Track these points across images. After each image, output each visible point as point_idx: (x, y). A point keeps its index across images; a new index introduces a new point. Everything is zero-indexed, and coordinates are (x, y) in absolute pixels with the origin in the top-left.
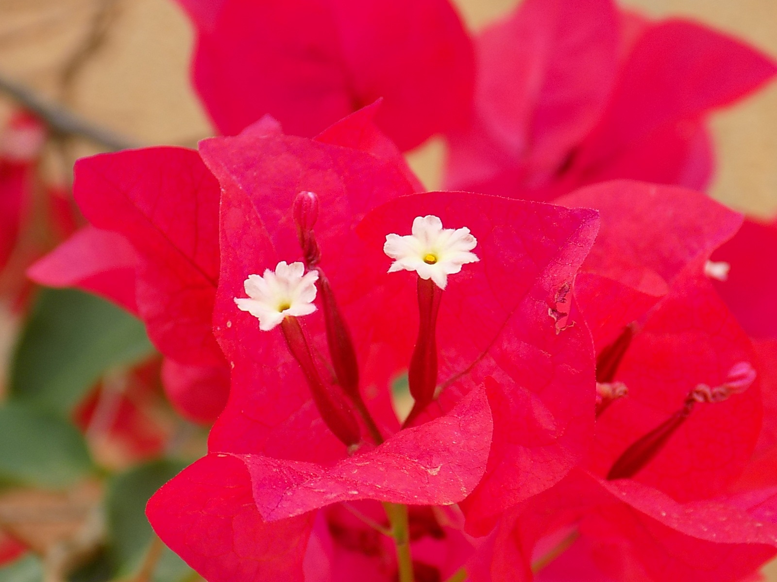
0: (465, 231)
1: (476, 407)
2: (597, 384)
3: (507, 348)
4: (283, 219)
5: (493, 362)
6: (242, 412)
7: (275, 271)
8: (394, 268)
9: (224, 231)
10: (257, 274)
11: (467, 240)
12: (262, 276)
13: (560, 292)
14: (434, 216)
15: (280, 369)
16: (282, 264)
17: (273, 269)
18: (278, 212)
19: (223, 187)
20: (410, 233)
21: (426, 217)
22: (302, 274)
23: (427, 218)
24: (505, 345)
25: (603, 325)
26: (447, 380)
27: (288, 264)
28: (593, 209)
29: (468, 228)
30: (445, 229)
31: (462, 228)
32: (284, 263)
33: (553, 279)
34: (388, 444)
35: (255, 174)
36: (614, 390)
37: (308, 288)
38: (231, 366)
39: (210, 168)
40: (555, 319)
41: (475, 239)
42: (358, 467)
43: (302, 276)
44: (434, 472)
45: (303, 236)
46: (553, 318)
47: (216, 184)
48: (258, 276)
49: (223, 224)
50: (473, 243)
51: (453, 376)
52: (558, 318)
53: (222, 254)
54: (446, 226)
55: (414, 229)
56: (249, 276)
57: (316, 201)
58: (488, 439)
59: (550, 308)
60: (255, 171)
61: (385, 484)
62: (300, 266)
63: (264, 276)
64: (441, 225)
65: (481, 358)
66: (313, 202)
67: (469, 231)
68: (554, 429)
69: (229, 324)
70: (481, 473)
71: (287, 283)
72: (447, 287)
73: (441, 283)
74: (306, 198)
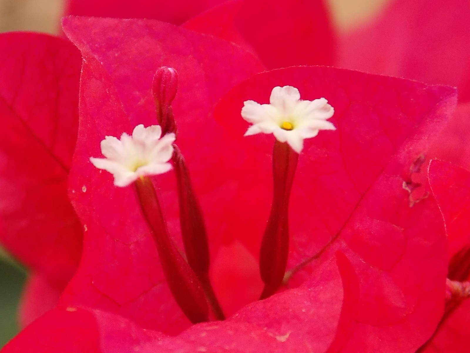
0: (323, 101)
1: (327, 278)
2: (448, 280)
3: (358, 227)
4: (142, 101)
5: (344, 245)
6: (93, 282)
7: (132, 135)
8: (251, 131)
9: (83, 99)
10: (114, 136)
11: (325, 109)
12: (119, 138)
13: (416, 163)
14: (292, 87)
15: (132, 247)
16: (140, 127)
17: (130, 133)
18: (137, 93)
19: (85, 58)
20: (268, 102)
21: (285, 87)
22: (159, 137)
23: (286, 89)
24: (358, 225)
25: (455, 218)
26: (297, 265)
27: (146, 126)
28: (451, 87)
29: (326, 99)
30: (302, 100)
31: (319, 98)
32: (141, 126)
33: (409, 152)
34: (237, 315)
35: (116, 55)
36: (464, 289)
37: (165, 148)
38: (85, 229)
39: (72, 41)
40: (410, 191)
41: (332, 108)
42: (207, 331)
43: (159, 139)
44: (282, 339)
45: (161, 110)
46: (407, 191)
47: (77, 54)
48: (115, 138)
49: (83, 92)
50: (331, 112)
51: (303, 260)
52: (412, 190)
53: (81, 118)
54: (303, 97)
55: (272, 99)
56: (106, 137)
57: (176, 76)
58: (338, 307)
59: (404, 180)
60: (117, 51)
61: (234, 345)
62: (157, 129)
63: (121, 139)
64: (298, 96)
65: (332, 242)
66: (173, 76)
67: (326, 101)
68: (403, 306)
69: (84, 189)
70: (330, 340)
71: (143, 145)
72: (303, 151)
73: (297, 146)
74: (166, 72)
